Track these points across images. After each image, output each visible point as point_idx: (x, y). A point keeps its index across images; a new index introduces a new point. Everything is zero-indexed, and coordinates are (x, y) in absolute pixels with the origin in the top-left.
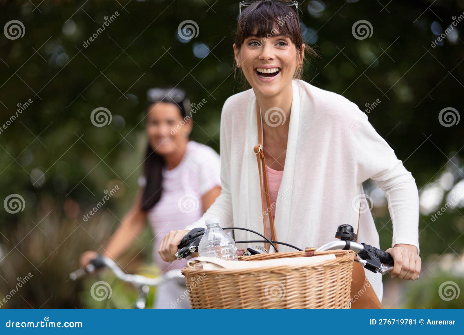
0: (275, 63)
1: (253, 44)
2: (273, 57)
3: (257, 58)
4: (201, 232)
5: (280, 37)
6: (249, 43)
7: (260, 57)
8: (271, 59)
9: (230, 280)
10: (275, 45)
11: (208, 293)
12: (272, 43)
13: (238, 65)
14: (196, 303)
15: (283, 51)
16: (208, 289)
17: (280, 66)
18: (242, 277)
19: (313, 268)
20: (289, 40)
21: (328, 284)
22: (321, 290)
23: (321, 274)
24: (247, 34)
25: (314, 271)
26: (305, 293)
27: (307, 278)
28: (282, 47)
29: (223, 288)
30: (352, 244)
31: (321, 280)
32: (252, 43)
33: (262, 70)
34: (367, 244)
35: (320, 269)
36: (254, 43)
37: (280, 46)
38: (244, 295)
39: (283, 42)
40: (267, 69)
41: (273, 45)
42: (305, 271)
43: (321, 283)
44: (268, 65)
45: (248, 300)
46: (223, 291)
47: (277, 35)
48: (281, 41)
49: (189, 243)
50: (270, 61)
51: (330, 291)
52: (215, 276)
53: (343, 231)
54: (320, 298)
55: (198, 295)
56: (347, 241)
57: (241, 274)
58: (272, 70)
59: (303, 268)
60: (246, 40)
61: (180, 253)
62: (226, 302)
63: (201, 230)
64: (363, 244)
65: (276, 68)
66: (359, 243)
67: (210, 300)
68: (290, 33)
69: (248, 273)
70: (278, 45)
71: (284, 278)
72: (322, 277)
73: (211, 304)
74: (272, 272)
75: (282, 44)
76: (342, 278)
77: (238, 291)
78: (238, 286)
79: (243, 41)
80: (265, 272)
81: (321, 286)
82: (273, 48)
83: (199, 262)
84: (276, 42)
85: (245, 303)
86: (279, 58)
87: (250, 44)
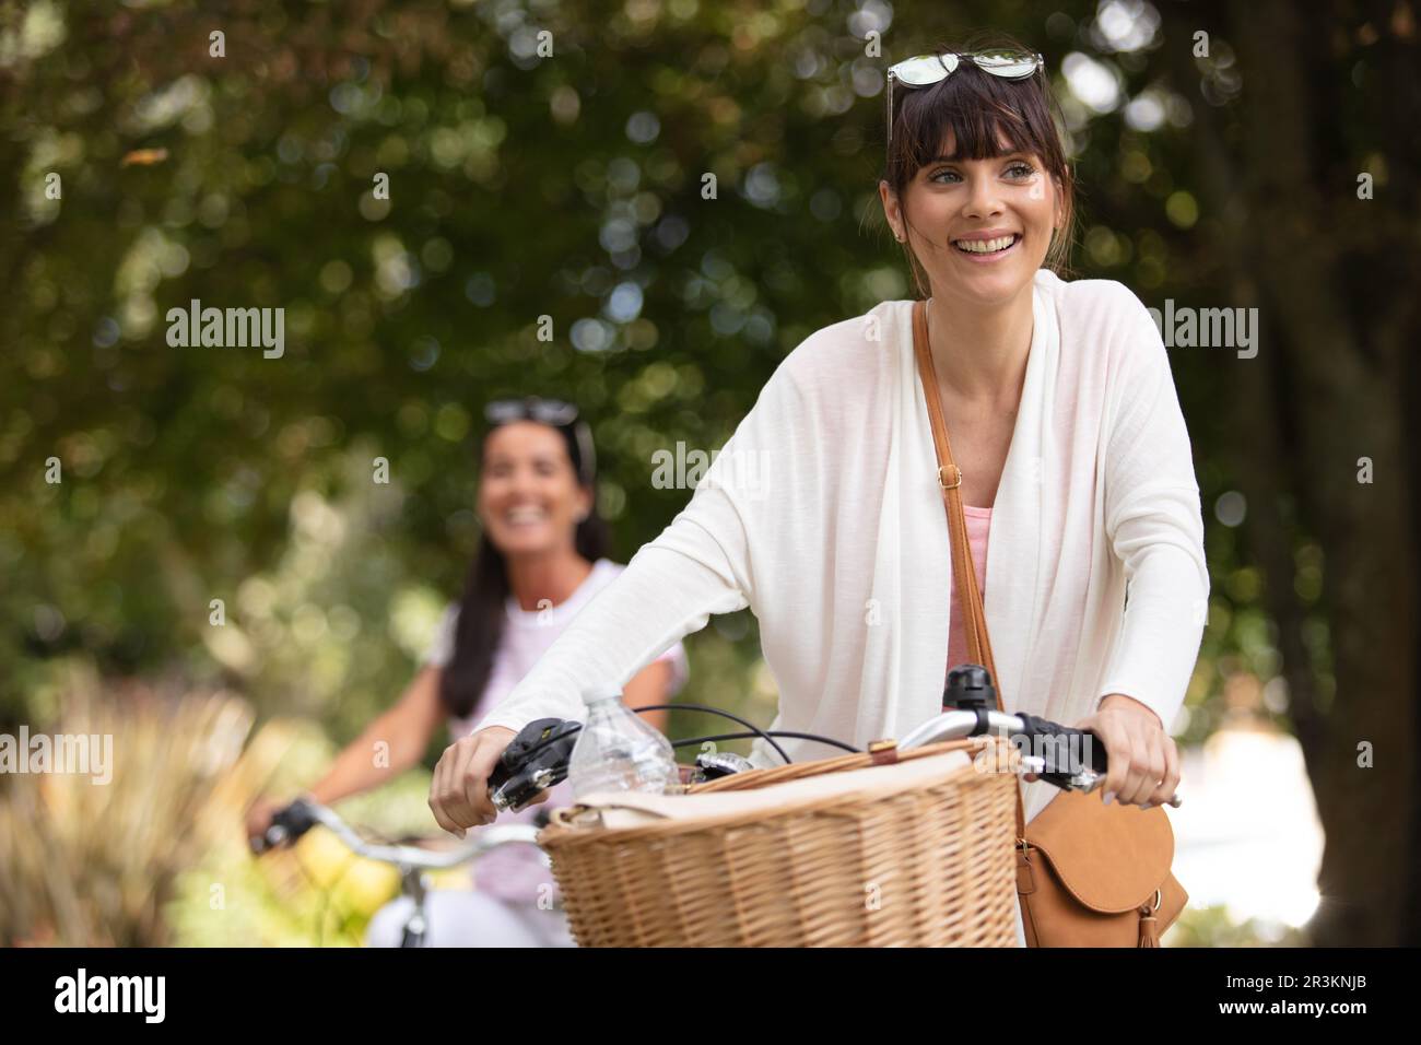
0: (1007, 223)
1: (942, 179)
2: (1001, 207)
3: (958, 214)
4: (554, 729)
5: (1014, 156)
6: (932, 176)
7: (966, 212)
8: (996, 214)
9: (696, 848)
10: (1001, 176)
11: (634, 892)
12: (994, 171)
13: (900, 238)
14: (593, 929)
15: (1022, 188)
16: (632, 882)
17: (1017, 228)
18: (732, 836)
19: (932, 792)
20: (1035, 160)
21: (970, 833)
22: (954, 854)
23: (951, 807)
24: (926, 153)
25: (933, 799)
26: (914, 866)
27: (916, 822)
28: (1020, 179)
29: (678, 872)
30: (994, 718)
31: (952, 823)
32: (940, 176)
33: (974, 244)
34: (1031, 714)
35: (950, 791)
36: (943, 174)
37: (1015, 176)
38: (743, 889)
39: (1023, 165)
40: (986, 239)
41: (996, 177)
42: (908, 803)
43: (953, 833)
44: (988, 230)
45: (757, 900)
46: (681, 882)
47: (1007, 153)
48: (1017, 165)
49: (525, 765)
50: (994, 218)
51: (977, 854)
52: (651, 843)
53: (963, 682)
54: (953, 877)
55: (601, 904)
56: (980, 712)
57: (730, 827)
58: (999, 241)
59: (903, 794)
60: (922, 172)
61: (508, 795)
62: (689, 913)
63: (552, 724)
64: (1020, 715)
65: (1008, 235)
66: (1008, 715)
67: (641, 913)
68: (1038, 144)
69: (750, 824)
70: (1010, 174)
71: (852, 827)
72: (955, 815)
73: (644, 923)
74: (819, 814)
75: (1022, 171)
76: (1000, 815)
77: (724, 879)
78: (724, 863)
79: (913, 175)
80: (798, 814)
81: (954, 842)
82: (996, 184)
83: (586, 808)
84: (1004, 167)
85: (747, 910)
86: (1015, 210)
87: (934, 180)
